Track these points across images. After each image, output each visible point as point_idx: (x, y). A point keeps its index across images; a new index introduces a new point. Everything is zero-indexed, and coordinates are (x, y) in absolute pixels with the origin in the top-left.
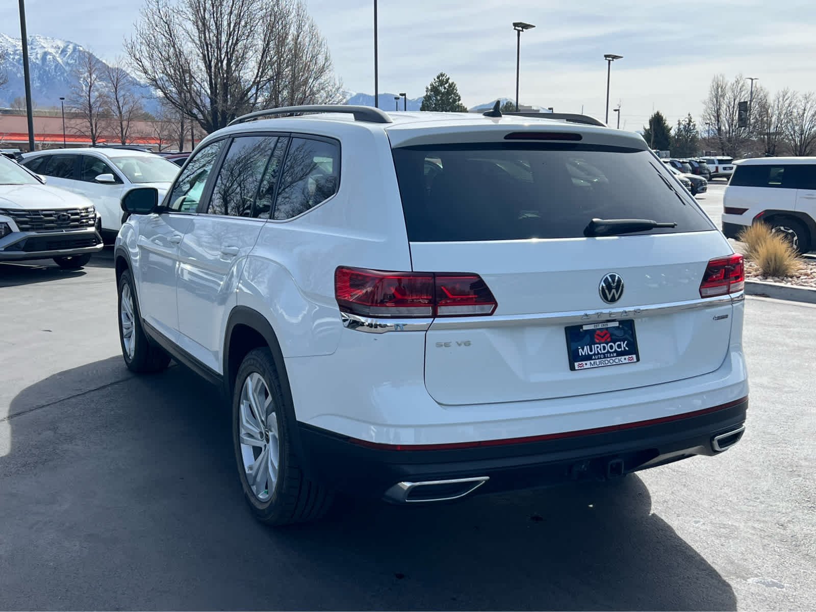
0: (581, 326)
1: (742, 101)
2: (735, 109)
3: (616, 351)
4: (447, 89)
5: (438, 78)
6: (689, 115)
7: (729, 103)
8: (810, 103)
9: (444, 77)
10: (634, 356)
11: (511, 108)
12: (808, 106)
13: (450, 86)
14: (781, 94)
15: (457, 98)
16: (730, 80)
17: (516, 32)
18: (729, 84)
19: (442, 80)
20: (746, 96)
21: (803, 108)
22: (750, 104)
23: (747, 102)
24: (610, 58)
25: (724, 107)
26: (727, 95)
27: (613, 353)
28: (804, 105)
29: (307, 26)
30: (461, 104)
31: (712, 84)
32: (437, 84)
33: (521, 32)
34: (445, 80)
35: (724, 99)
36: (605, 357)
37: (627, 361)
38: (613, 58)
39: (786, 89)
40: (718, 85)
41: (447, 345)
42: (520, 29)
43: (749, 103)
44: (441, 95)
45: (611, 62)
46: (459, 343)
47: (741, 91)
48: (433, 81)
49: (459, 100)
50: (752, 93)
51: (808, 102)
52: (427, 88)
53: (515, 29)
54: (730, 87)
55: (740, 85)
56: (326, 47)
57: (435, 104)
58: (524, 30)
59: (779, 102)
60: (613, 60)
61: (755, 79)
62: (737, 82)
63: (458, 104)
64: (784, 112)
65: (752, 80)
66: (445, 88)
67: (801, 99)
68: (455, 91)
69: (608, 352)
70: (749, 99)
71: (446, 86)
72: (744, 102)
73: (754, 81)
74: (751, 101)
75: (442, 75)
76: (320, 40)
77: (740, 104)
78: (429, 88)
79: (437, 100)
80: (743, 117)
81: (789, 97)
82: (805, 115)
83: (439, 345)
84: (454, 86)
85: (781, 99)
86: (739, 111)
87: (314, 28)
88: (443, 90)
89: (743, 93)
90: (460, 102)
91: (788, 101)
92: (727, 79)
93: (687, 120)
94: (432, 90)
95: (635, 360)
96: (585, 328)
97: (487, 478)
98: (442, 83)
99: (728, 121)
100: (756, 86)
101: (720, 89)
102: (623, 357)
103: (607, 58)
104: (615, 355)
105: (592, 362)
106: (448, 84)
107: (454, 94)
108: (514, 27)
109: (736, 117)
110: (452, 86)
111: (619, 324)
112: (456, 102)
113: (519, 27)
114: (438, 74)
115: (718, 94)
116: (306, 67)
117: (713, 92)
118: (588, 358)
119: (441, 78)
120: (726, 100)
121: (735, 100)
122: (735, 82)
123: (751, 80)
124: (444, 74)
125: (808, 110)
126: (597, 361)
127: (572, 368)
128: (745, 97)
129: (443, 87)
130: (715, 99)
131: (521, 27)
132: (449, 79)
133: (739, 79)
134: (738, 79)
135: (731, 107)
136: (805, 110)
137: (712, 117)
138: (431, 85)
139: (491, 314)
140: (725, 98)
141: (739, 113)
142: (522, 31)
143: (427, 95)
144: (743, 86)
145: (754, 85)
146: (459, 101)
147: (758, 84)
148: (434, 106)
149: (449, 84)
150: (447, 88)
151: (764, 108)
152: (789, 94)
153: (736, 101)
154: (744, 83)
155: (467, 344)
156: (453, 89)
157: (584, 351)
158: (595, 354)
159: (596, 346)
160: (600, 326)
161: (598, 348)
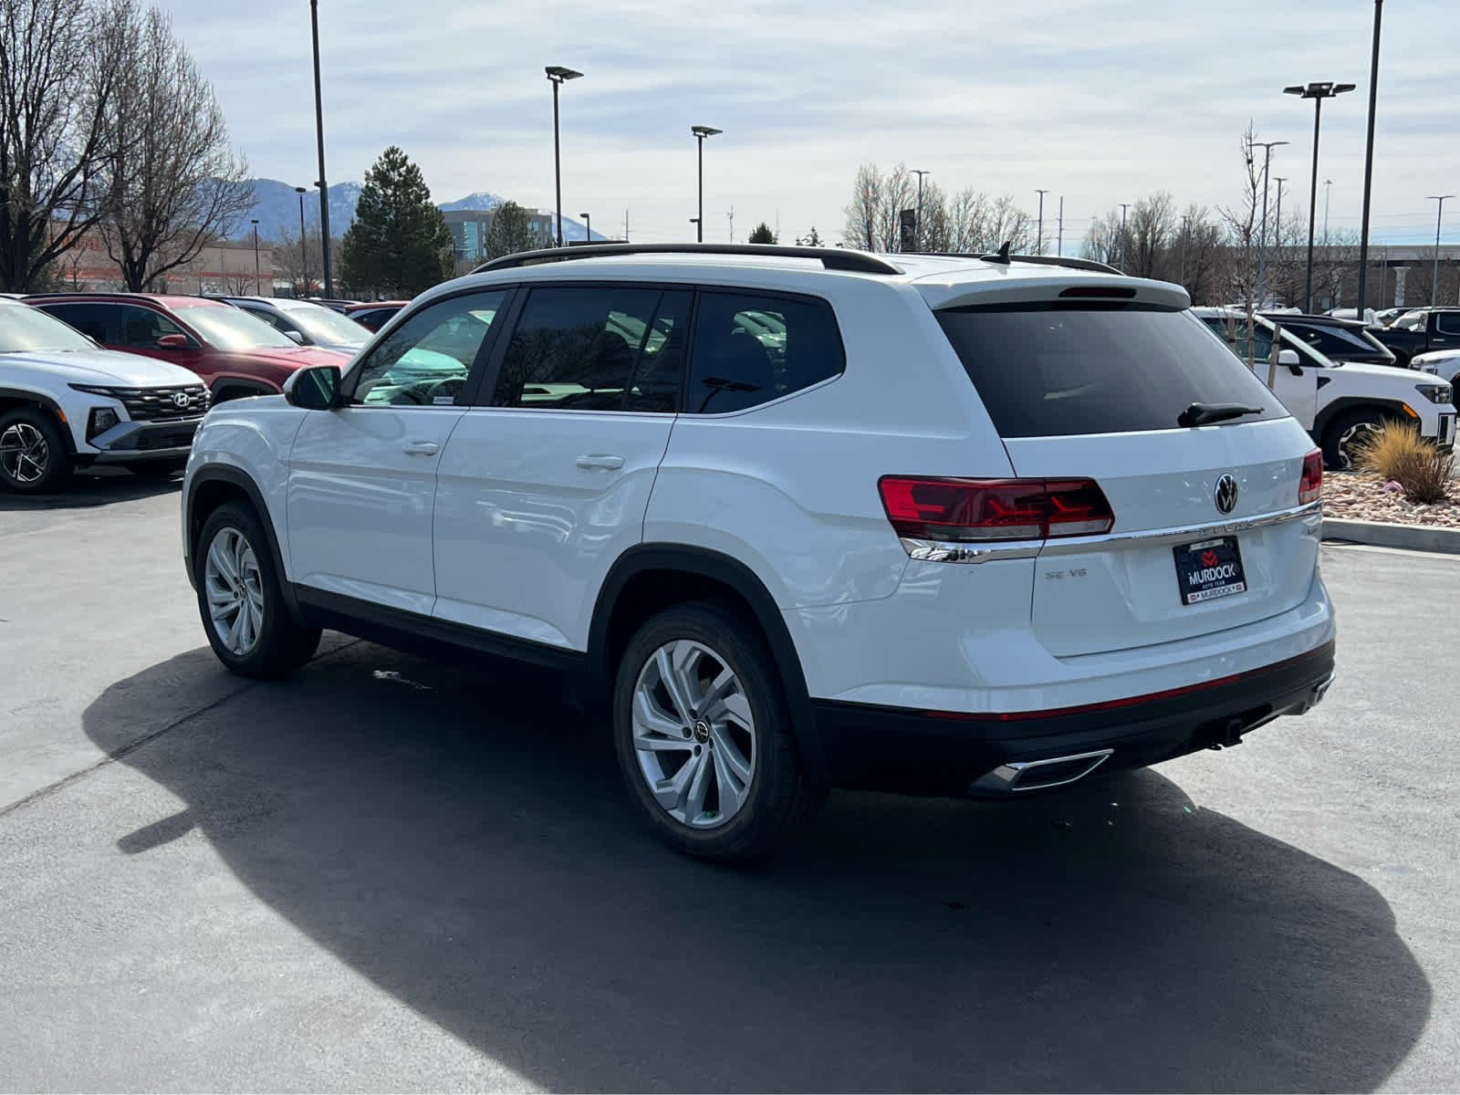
0: (1188, 546)
1: (906, 208)
2: (895, 222)
3: (1224, 578)
4: (405, 176)
5: (387, 155)
6: (813, 230)
7: (886, 212)
8: (1007, 213)
9: (397, 155)
10: (1242, 584)
11: (514, 213)
12: (1005, 218)
13: (409, 171)
14: (962, 197)
15: (424, 192)
16: (885, 174)
17: (551, 82)
18: (885, 181)
19: (393, 160)
20: (912, 200)
21: (997, 221)
22: (919, 213)
23: (913, 211)
24: (702, 132)
25: (878, 219)
26: (882, 199)
27: (1221, 580)
28: (998, 216)
29: (173, 60)
30: (432, 204)
31: (857, 180)
32: (385, 166)
33: (559, 84)
34: (399, 161)
35: (877, 206)
36: (1215, 587)
37: (1235, 591)
38: (706, 133)
39: (969, 189)
40: (867, 182)
41: (1059, 576)
42: (558, 78)
43: (916, 212)
44: (393, 187)
45: (703, 139)
46: (1073, 571)
47: (904, 192)
48: (378, 161)
49: (427, 196)
50: (920, 196)
51: (1004, 212)
52: (368, 174)
53: (549, 78)
54: (886, 185)
55: (902, 182)
56: (211, 97)
57: (382, 202)
58: (564, 80)
59: (959, 211)
60: (706, 137)
61: (926, 172)
62: (897, 176)
63: (426, 203)
64: (968, 227)
65: (920, 173)
66: (400, 175)
67: (994, 206)
68: (419, 180)
69: (1217, 580)
70: (917, 205)
71: (403, 170)
72: (909, 210)
73: (924, 176)
74: (920, 208)
75: (393, 151)
76: (200, 85)
77: (903, 214)
78: (372, 173)
79: (386, 195)
80: (908, 235)
81: (974, 203)
82: (1001, 232)
83: (1050, 576)
84: (418, 171)
85: (961, 206)
86: (902, 225)
87: (186, 62)
88: (397, 178)
89: (907, 196)
90: (429, 200)
91: (973, 210)
92: (880, 173)
93: (810, 238)
94: (376, 178)
95: (1243, 589)
96: (1193, 548)
97: (1111, 751)
98: (394, 165)
99: (885, 241)
100: (926, 185)
101: (870, 188)
102: (1231, 586)
103: (697, 133)
104: (1223, 582)
105: (1204, 592)
106: (405, 168)
107: (417, 185)
108: (546, 75)
109: (898, 236)
110: (412, 171)
111: (1224, 542)
112: (422, 200)
113: (555, 74)
114: (386, 148)
115: (868, 194)
116: (178, 136)
117: (860, 195)
118: (1198, 588)
119: (391, 156)
120: (881, 208)
121: (894, 207)
122: (892, 177)
123: (918, 175)
124: (398, 149)
125: (1004, 224)
126: (1208, 591)
127: (1185, 602)
128: (910, 202)
129: (396, 174)
130: (863, 205)
131: (559, 74)
132: (406, 158)
133: (900, 172)
134: (897, 173)
135: (888, 218)
136: (1000, 224)
137: (861, 237)
138: (373, 169)
139: (1107, 532)
140: (879, 204)
141: (902, 229)
142: (562, 82)
143: (367, 186)
144: (906, 184)
145: (923, 183)
146: (426, 198)
147: (930, 180)
148: (380, 206)
149: (408, 166)
150: (404, 173)
151: (939, 219)
152: (974, 198)
153: (896, 209)
154: (908, 179)
155: (1083, 572)
156: (416, 176)
157: (1194, 579)
158: (1205, 583)
159: (1205, 571)
160: (1207, 545)
161: (1207, 574)
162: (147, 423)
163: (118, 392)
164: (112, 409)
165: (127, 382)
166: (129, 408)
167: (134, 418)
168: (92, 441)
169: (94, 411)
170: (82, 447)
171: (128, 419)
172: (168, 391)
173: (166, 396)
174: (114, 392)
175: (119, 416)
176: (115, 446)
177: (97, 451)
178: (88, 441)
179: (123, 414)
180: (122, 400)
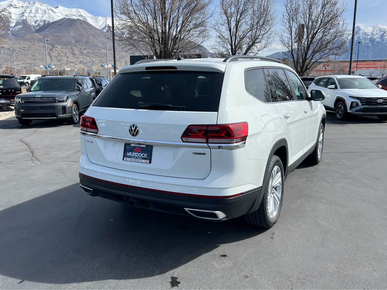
10: (149, 161)
36: (136, 158)
37: (145, 162)
69: (138, 157)
96: (132, 145)
102: (143, 160)
104: (141, 158)
111: (146, 146)
118: (130, 157)
126: (133, 159)
127: (123, 159)
157: (129, 154)
158: (133, 156)
159: (134, 153)
160: (137, 145)
161: (134, 154)
162: (367, 106)
163: (359, 98)
164: (357, 102)
165: (363, 96)
166: (361, 102)
167: (362, 105)
168: (351, 110)
169: (352, 103)
170: (349, 111)
171: (361, 105)
172: (376, 99)
173: (375, 100)
174: (358, 98)
175: (359, 104)
176: (356, 111)
177: (352, 112)
178: (350, 110)
179: (360, 104)
180: (360, 101)
